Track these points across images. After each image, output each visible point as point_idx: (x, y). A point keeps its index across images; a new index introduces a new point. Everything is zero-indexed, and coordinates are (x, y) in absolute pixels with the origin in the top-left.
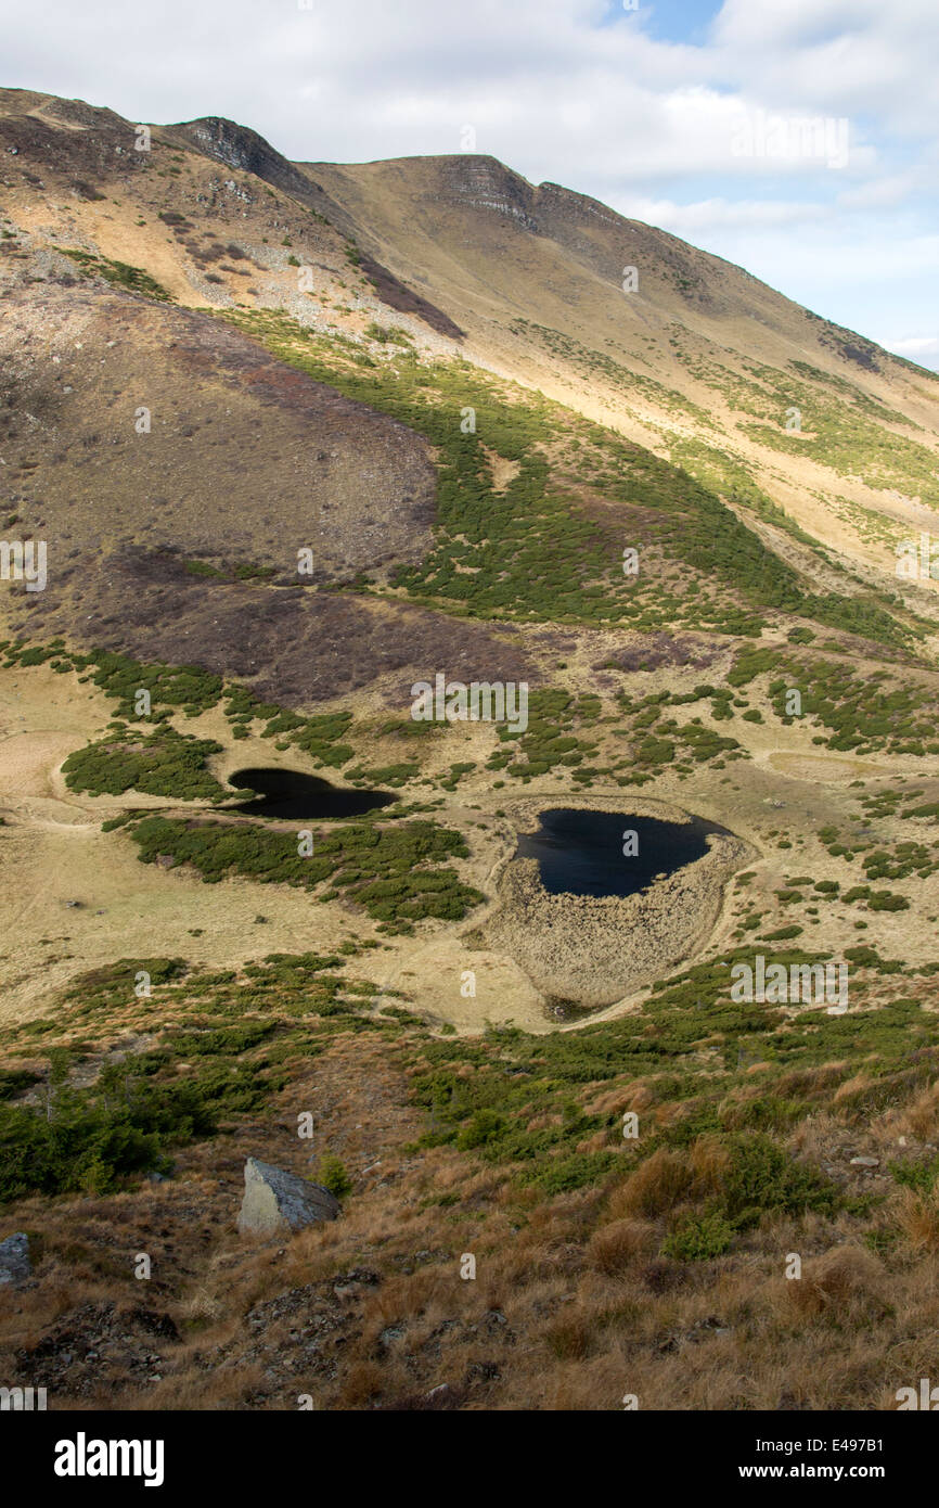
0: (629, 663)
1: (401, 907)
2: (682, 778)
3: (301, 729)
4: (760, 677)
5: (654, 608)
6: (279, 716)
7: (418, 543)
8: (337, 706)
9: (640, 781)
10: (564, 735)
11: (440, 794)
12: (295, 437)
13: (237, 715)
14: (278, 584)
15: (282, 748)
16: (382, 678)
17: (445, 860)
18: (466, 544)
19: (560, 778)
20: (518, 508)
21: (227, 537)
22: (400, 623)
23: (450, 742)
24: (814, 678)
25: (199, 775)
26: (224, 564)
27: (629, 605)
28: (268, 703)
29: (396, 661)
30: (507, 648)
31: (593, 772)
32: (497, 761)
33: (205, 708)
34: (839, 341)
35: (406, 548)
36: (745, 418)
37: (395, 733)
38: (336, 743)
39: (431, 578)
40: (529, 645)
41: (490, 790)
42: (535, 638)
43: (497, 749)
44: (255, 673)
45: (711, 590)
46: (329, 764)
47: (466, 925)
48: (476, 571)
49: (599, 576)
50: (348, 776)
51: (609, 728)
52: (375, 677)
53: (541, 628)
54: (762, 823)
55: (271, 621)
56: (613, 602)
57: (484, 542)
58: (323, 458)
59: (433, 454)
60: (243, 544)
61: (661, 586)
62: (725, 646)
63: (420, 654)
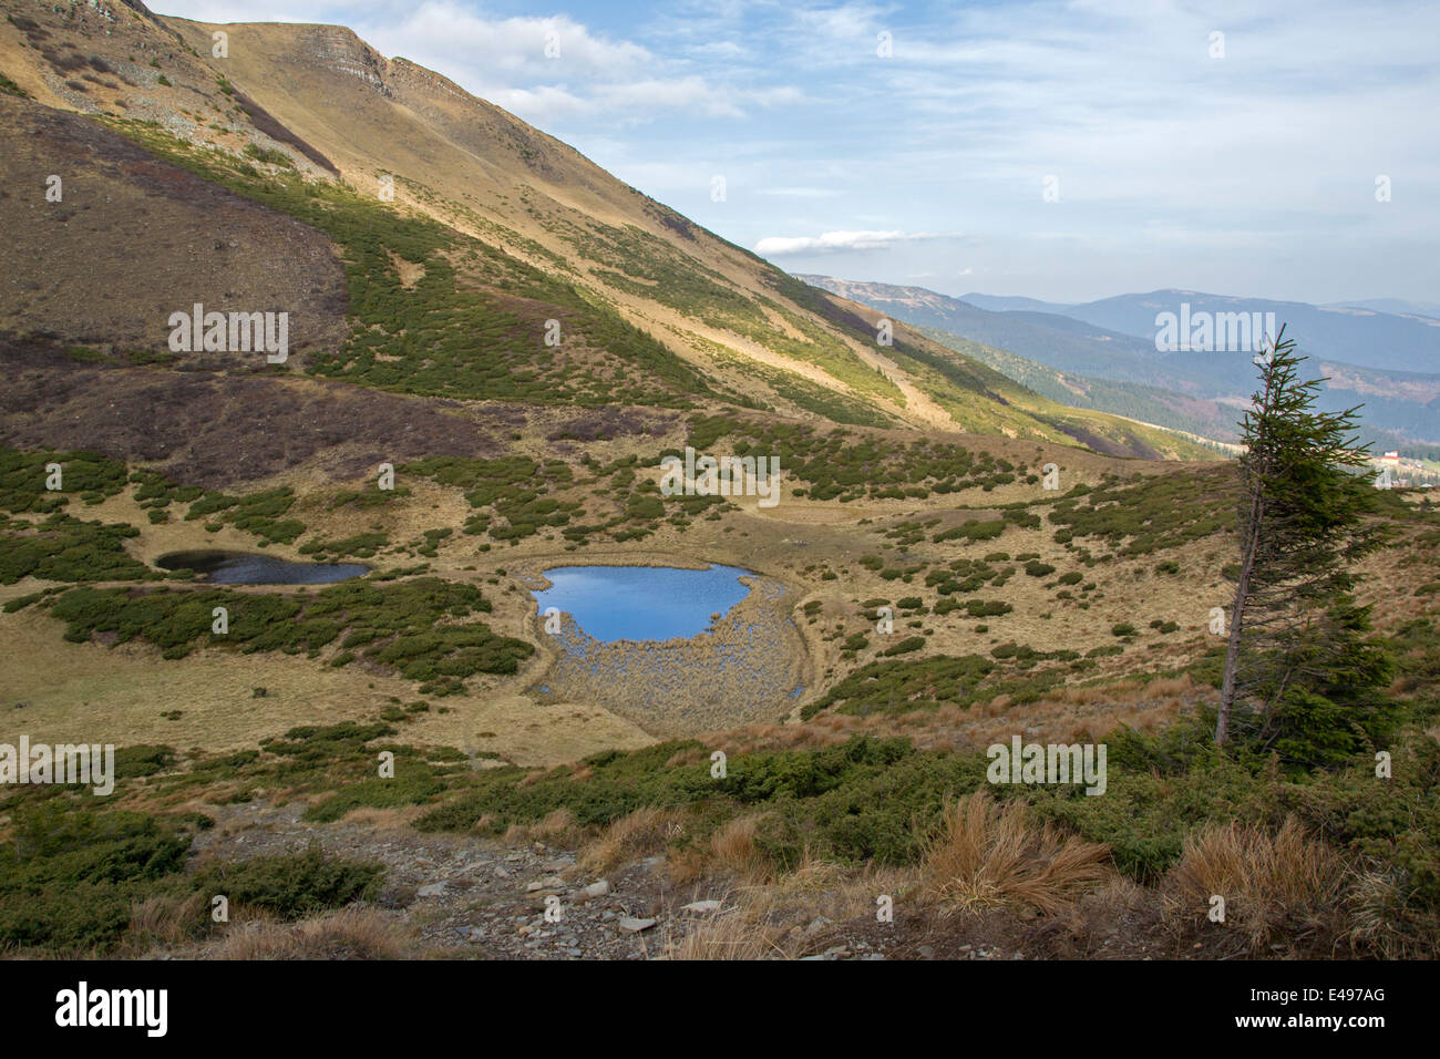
0: (585, 433)
1: (441, 664)
2: (682, 530)
3: (233, 509)
4: (721, 440)
5: (587, 391)
6: (203, 498)
7: (332, 332)
8: (273, 483)
9: (639, 536)
10: (540, 498)
11: (420, 560)
12: (188, 226)
13: (150, 500)
14: (180, 370)
15: (214, 529)
16: (321, 454)
17: (467, 614)
18: (384, 333)
19: (551, 538)
20: (433, 302)
21: (115, 324)
22: (332, 400)
23: (415, 511)
24: (776, 438)
25: (118, 557)
26: (114, 350)
27: (561, 388)
28: (186, 485)
29: (333, 437)
30: (456, 420)
31: (585, 530)
32: (475, 527)
33: (108, 495)
34: (660, 213)
35: (321, 337)
36: (596, 266)
37: (351, 504)
38: (281, 519)
39: (350, 365)
40: (477, 418)
41: (476, 554)
42: (482, 412)
43: (470, 515)
44: (166, 457)
45: (636, 376)
46: (276, 541)
47: (524, 680)
48: (397, 359)
49: (527, 362)
50: (304, 551)
51: (588, 489)
52: (311, 453)
53: (483, 404)
54: (793, 561)
55: (179, 403)
56: (544, 387)
57: (402, 332)
58: (221, 247)
59: (338, 251)
60: (133, 331)
61: (590, 372)
62: (675, 417)
63: (360, 430)
